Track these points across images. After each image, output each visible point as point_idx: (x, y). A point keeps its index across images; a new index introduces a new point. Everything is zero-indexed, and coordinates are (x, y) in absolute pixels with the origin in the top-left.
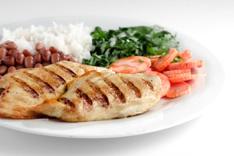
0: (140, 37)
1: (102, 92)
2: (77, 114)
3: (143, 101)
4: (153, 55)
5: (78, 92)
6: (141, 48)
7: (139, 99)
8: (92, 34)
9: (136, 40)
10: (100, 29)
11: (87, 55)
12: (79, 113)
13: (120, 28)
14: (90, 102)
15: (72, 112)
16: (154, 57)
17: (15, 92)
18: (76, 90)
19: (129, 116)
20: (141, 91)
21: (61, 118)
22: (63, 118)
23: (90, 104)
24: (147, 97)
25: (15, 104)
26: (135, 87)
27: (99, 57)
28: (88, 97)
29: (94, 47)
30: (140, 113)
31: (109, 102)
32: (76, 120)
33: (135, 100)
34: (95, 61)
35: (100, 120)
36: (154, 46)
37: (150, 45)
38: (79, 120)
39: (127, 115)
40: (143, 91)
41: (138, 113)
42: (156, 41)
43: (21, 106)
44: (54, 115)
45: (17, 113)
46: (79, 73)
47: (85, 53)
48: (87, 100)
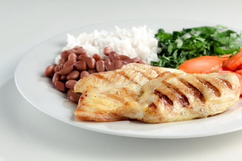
0: (206, 37)
1: (181, 93)
2: (159, 115)
3: (223, 100)
4: (222, 54)
5: (157, 93)
6: (209, 48)
7: (219, 98)
8: (156, 36)
9: (203, 40)
10: (163, 31)
11: (155, 58)
12: (161, 114)
13: (184, 29)
14: (171, 103)
15: (154, 113)
16: (223, 56)
17: (93, 96)
18: (154, 92)
19: (209, 116)
20: (220, 90)
21: (143, 119)
22: (145, 119)
23: (171, 105)
24: (227, 96)
25: (96, 107)
26: (214, 87)
27: (168, 58)
28: (168, 98)
29: (160, 50)
30: (220, 112)
31: (190, 102)
32: (158, 121)
33: (215, 99)
34: (164, 63)
35: (180, 121)
36: (222, 45)
37: (217, 44)
38: (161, 121)
39: (207, 115)
40: (222, 90)
41: (218, 112)
42: (223, 40)
43: (102, 109)
45: (99, 116)
46: (153, 75)
47: (152, 56)
48: (168, 101)
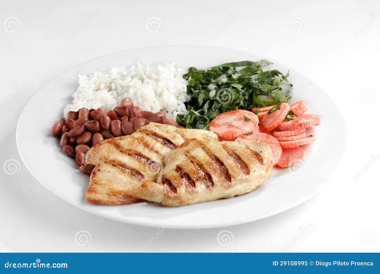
0: (244, 83)
1: (205, 170)
2: (179, 199)
3: (252, 178)
4: (261, 106)
5: (178, 170)
6: (247, 98)
7: (247, 177)
9: (239, 87)
10: (195, 69)
11: (182, 109)
12: (182, 197)
14: (193, 184)
16: (262, 109)
17: (107, 171)
18: (175, 168)
19: (236, 196)
20: (249, 167)
21: (161, 203)
22: (164, 203)
23: (193, 186)
24: (256, 173)
25: (110, 187)
26: (243, 161)
27: (197, 113)
28: (190, 177)
29: (189, 97)
30: (248, 191)
31: (214, 182)
32: (178, 205)
33: (243, 178)
35: (203, 202)
36: (262, 93)
37: (257, 92)
38: (181, 204)
39: (234, 195)
40: (251, 167)
41: (246, 192)
42: (264, 87)
43: (116, 189)
44: (153, 200)
45: (113, 198)
46: (177, 140)
48: (189, 182)
